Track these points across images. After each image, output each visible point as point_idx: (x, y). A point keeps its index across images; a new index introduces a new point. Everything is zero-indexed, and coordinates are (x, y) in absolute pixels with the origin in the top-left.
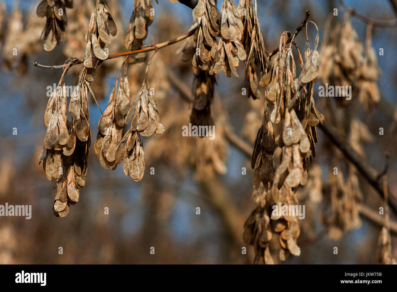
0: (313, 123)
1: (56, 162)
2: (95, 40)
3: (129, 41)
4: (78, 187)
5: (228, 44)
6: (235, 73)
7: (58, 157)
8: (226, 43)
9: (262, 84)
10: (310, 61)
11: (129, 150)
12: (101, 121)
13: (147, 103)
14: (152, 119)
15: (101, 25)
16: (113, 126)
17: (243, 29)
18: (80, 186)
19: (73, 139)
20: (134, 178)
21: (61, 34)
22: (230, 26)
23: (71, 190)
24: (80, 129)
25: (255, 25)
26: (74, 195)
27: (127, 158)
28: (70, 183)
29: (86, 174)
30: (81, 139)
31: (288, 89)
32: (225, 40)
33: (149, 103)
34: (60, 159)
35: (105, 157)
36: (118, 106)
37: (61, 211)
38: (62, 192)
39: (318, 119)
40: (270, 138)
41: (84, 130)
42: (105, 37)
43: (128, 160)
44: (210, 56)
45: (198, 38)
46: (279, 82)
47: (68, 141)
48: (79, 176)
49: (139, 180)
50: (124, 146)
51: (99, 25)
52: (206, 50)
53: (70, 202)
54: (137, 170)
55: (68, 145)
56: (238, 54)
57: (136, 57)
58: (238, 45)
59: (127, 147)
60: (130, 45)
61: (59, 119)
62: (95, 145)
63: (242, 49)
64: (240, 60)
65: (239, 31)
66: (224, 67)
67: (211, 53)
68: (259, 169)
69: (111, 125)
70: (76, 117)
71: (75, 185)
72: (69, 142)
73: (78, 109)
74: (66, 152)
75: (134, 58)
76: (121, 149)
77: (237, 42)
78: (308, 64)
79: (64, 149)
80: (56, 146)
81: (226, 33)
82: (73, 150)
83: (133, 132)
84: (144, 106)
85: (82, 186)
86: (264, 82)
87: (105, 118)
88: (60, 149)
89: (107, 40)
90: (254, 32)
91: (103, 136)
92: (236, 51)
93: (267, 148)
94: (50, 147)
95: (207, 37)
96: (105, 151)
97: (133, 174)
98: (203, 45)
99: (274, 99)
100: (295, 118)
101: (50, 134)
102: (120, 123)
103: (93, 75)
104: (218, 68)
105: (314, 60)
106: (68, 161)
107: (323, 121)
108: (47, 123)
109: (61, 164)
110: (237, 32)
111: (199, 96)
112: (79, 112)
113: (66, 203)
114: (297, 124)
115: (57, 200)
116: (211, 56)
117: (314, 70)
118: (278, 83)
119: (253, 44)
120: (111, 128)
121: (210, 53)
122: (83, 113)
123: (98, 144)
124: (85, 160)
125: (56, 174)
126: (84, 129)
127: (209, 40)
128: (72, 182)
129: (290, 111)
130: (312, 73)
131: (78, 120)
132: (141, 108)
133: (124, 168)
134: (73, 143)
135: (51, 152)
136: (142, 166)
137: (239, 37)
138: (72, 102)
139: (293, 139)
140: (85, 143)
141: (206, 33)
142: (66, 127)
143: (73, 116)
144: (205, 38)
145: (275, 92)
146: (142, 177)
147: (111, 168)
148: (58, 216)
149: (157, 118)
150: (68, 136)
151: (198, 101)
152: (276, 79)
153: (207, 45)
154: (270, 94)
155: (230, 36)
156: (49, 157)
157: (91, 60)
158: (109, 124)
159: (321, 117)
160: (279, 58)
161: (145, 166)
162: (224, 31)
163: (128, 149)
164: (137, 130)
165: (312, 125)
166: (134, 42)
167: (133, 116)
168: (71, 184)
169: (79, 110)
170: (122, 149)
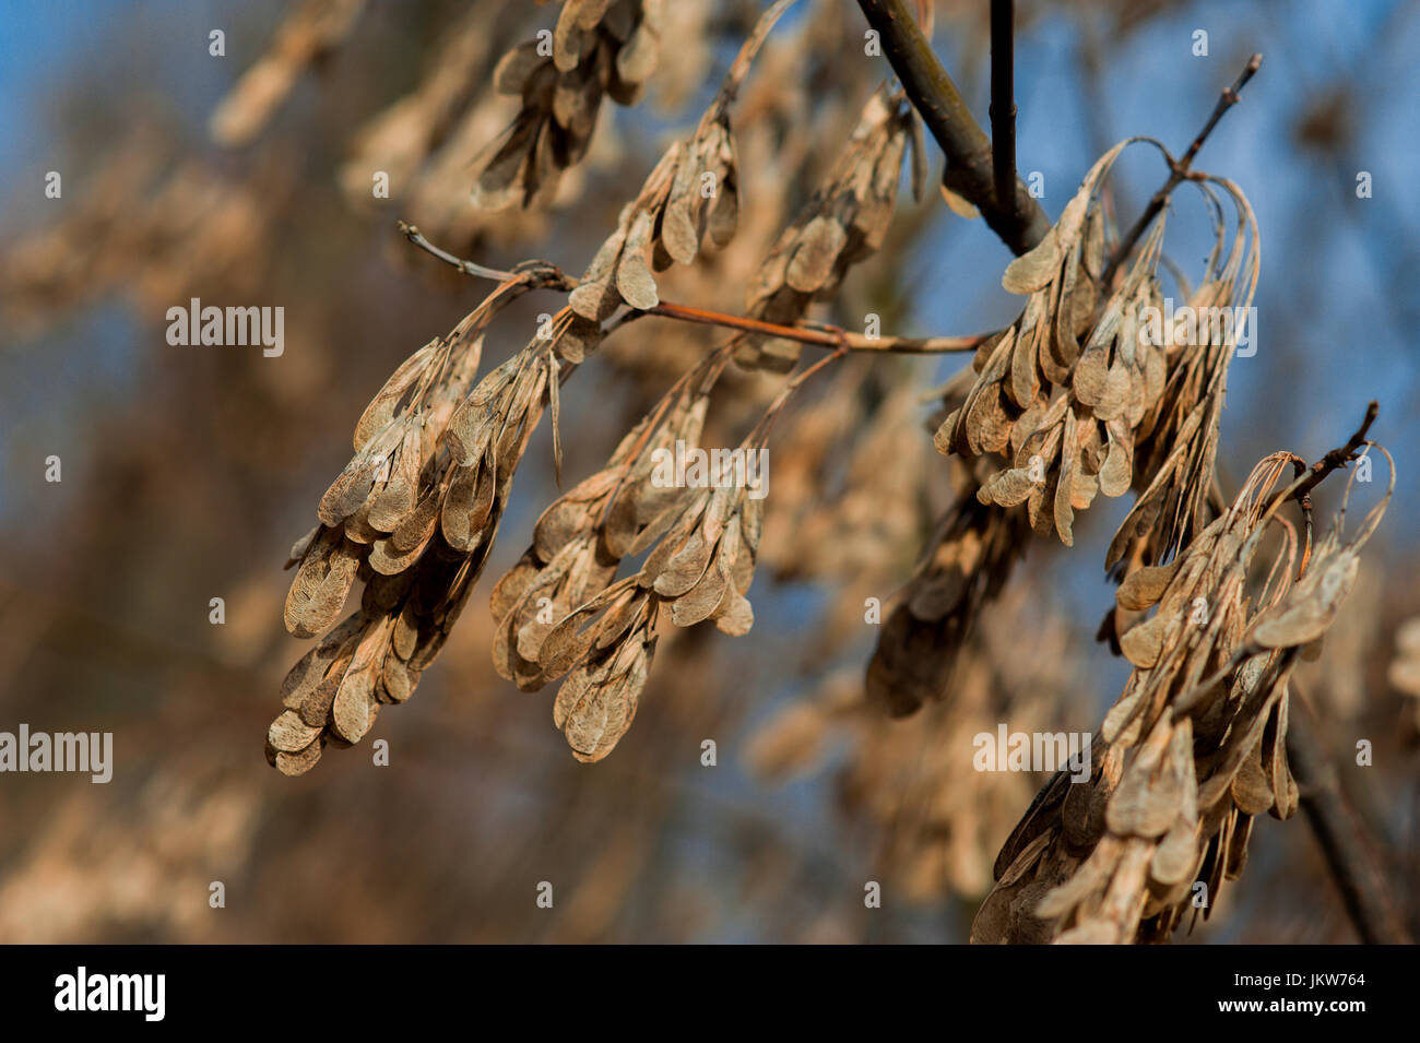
0: (1250, 799)
1: (333, 578)
2: (641, 236)
3: (765, 284)
4: (382, 697)
5: (1082, 423)
6: (1064, 528)
7: (347, 566)
8: (1077, 415)
9: (1129, 598)
10: (1317, 578)
11: (599, 646)
12: (555, 511)
13: (730, 512)
14: (720, 574)
15: (688, 192)
16: (588, 542)
17: (1159, 391)
18: (389, 695)
19: (424, 525)
20: (576, 747)
21: (544, 171)
22: (1116, 363)
23: (349, 696)
24: (460, 501)
25: (1207, 398)
26: (354, 717)
27: (584, 670)
28: (356, 671)
29: (429, 664)
30: (451, 538)
31: (1202, 646)
32: (1080, 404)
33: (734, 513)
34: (350, 575)
35: (515, 635)
36: (634, 484)
37: (287, 752)
38: (318, 689)
39: (1273, 791)
40: (1095, 801)
41: (471, 512)
42: (680, 239)
43: (582, 678)
44: (1006, 438)
45: (990, 362)
46: (1185, 611)
47: (403, 524)
48: (402, 661)
49: (591, 757)
50: (589, 623)
51: (677, 190)
52: (1000, 413)
53: (330, 734)
54: (598, 725)
55: (395, 539)
56: (1104, 468)
57: (767, 348)
58: (1115, 437)
59: (599, 632)
60: (763, 299)
61: (407, 442)
62: (501, 586)
63: (1124, 457)
64: (1099, 491)
65: (1143, 395)
66: (1037, 493)
67: (1015, 430)
68: (1017, 892)
69: (582, 539)
70: (462, 456)
71: (372, 686)
72: (405, 529)
73: (482, 432)
74: (380, 560)
75: (757, 347)
76: (575, 631)
77: (1116, 427)
78: (1306, 587)
79: (379, 546)
80: (357, 524)
81: (1091, 382)
82: (406, 562)
83: (639, 592)
84: (713, 516)
85: (398, 697)
86: (1137, 592)
87: (572, 508)
88: (363, 542)
89: (684, 248)
90: (1194, 420)
91: (540, 565)
92: (1100, 455)
93: (1071, 832)
94: (335, 521)
95: (1020, 368)
96: (523, 617)
97: (577, 729)
98: (997, 393)
99: (1144, 662)
100: (1182, 752)
101: (352, 479)
102: (615, 543)
103: (586, 345)
104: (1013, 488)
105: (1331, 582)
106: (381, 593)
107: (1290, 808)
108: (361, 437)
109: (346, 591)
110: (1133, 397)
111: (940, 572)
112: (484, 445)
113: (318, 731)
114: (1180, 774)
115: (291, 709)
116: (1010, 442)
117: (1316, 614)
118: (1182, 612)
119: (1177, 459)
120: (578, 548)
121: (1009, 427)
122: (495, 454)
123: (509, 585)
124: (443, 617)
125: (315, 618)
126: (475, 509)
127: (1024, 380)
128: (367, 672)
129: (1174, 722)
130: (1303, 620)
131: (467, 468)
132: (700, 521)
133: (558, 699)
134: (418, 540)
135: (332, 539)
136: (623, 716)
137: (1132, 415)
138: (472, 404)
139: (1139, 819)
140: (461, 555)
141: (1025, 354)
142: (415, 477)
143: (454, 450)
144: (1013, 371)
145: (1160, 639)
146: (604, 754)
147: (522, 681)
148: (273, 764)
149: (744, 577)
150: (410, 509)
151: (929, 587)
152: (1181, 599)
153: (1008, 394)
154: (1137, 639)
155: (1100, 399)
156: (319, 553)
157: (600, 294)
158: (579, 532)
159: (1289, 793)
160: (1223, 529)
161: (631, 718)
162: (1087, 371)
163: (598, 639)
164: (653, 587)
165: (1245, 808)
166: (780, 296)
167: (664, 536)
168: (358, 676)
169: (486, 440)
170: (578, 633)
